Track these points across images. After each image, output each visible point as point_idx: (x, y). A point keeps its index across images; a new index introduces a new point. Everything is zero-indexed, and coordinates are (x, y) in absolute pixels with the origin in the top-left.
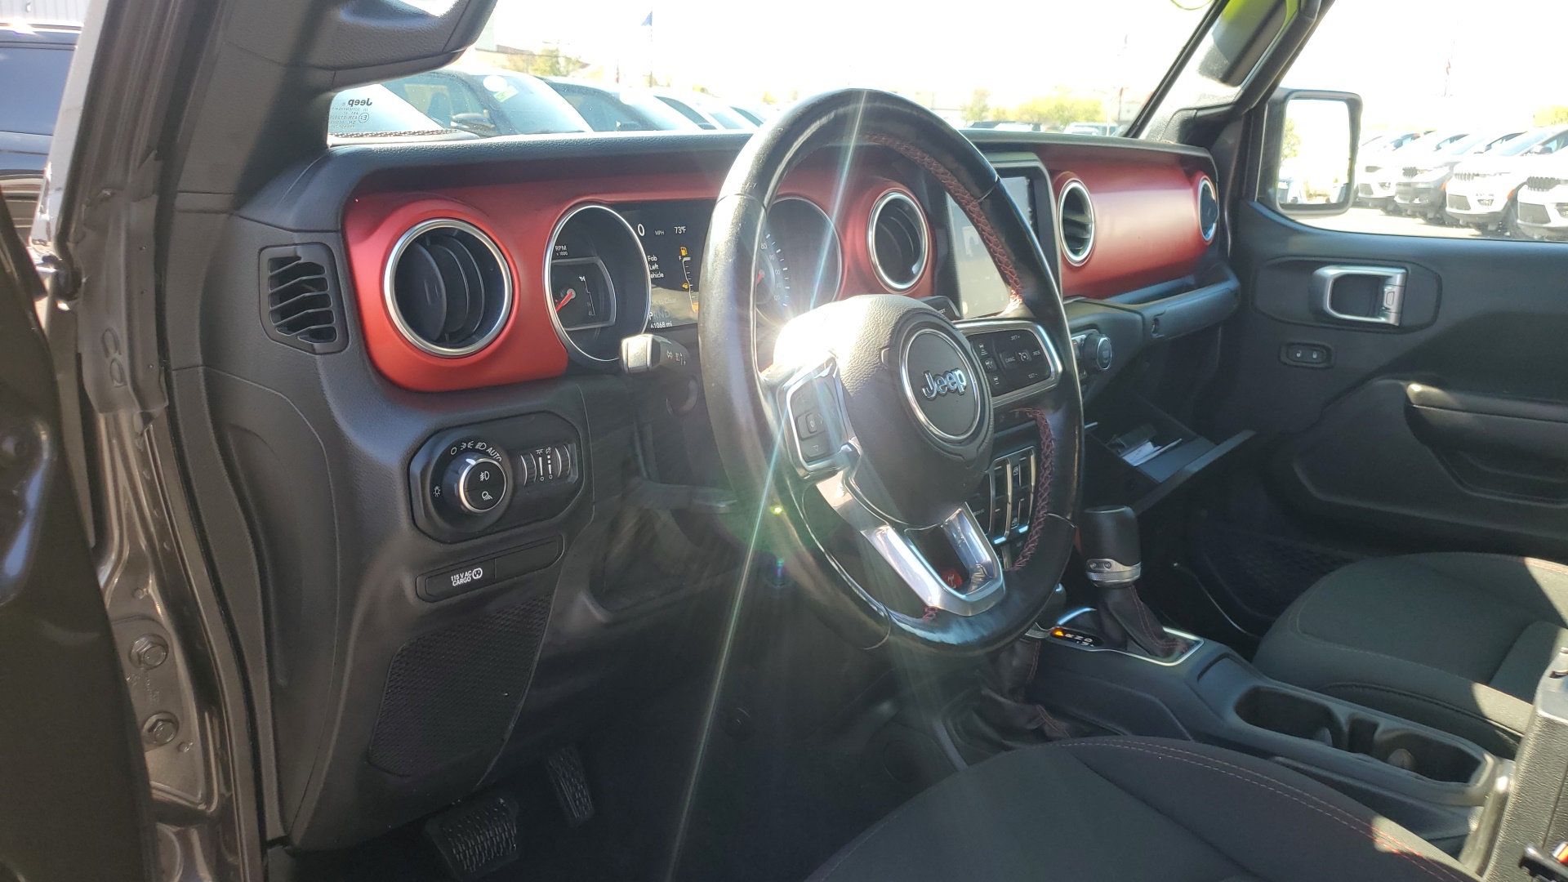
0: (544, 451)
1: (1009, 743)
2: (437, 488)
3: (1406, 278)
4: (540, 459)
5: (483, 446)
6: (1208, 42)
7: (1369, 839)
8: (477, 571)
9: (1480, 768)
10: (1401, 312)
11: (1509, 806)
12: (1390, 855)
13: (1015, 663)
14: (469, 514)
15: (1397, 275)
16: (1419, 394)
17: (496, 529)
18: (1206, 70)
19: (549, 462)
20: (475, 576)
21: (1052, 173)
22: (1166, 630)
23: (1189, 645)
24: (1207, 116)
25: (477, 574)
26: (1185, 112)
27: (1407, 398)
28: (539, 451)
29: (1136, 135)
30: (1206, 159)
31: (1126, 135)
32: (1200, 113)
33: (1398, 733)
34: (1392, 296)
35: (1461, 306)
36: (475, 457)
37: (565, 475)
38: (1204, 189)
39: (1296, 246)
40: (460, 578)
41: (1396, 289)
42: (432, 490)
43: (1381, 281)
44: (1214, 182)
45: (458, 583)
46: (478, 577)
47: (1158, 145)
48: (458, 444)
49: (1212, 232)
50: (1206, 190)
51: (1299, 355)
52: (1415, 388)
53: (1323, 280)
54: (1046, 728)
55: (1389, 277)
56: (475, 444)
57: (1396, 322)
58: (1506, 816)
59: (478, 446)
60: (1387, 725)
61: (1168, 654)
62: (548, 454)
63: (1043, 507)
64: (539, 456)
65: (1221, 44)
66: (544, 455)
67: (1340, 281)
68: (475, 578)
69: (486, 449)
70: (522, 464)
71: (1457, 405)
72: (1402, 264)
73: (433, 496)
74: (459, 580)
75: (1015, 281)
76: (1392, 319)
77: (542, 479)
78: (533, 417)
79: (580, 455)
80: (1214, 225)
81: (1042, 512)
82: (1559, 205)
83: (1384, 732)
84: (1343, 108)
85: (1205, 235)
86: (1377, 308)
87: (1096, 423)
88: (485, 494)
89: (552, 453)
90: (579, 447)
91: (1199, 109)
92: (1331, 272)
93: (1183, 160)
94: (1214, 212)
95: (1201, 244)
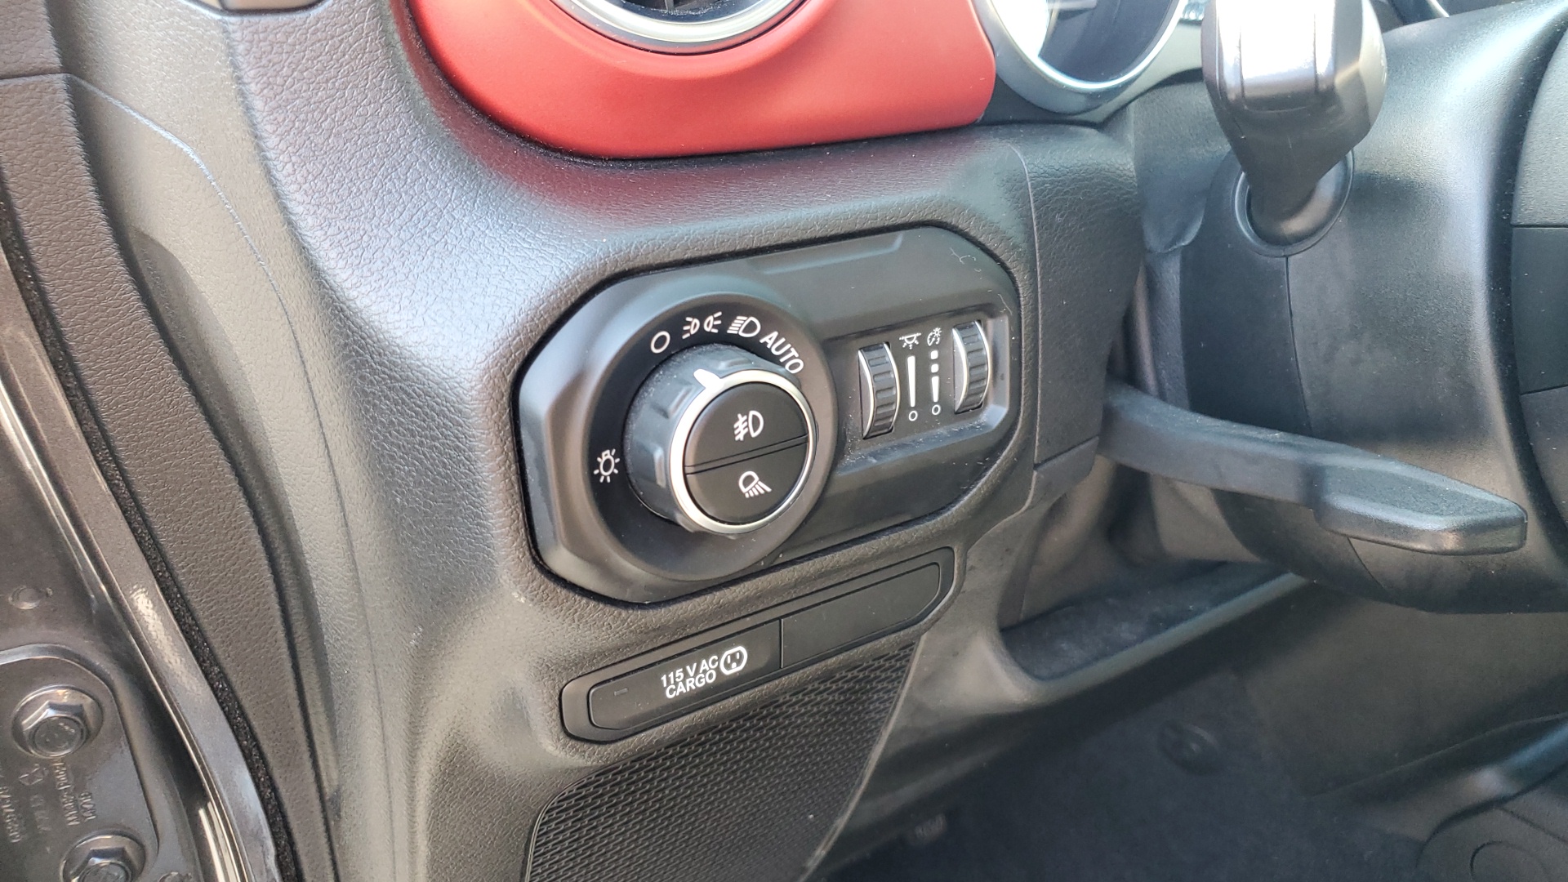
0: (922, 339)
2: (607, 455)
4: (911, 361)
5: (750, 327)
8: (733, 656)
14: (702, 535)
17: (782, 558)
19: (935, 368)
20: (728, 666)
25: (734, 660)
28: (909, 340)
36: (723, 365)
37: (974, 406)
40: (686, 675)
42: (592, 464)
45: (681, 689)
46: (736, 669)
48: (673, 321)
56: (727, 320)
59: (737, 327)
62: (934, 346)
64: (907, 352)
66: (921, 352)
68: (727, 672)
69: (763, 334)
70: (860, 377)
73: (593, 480)
74: (681, 682)
77: (913, 416)
78: (900, 238)
79: (1016, 348)
88: (748, 480)
89: (945, 344)
90: (1016, 330)
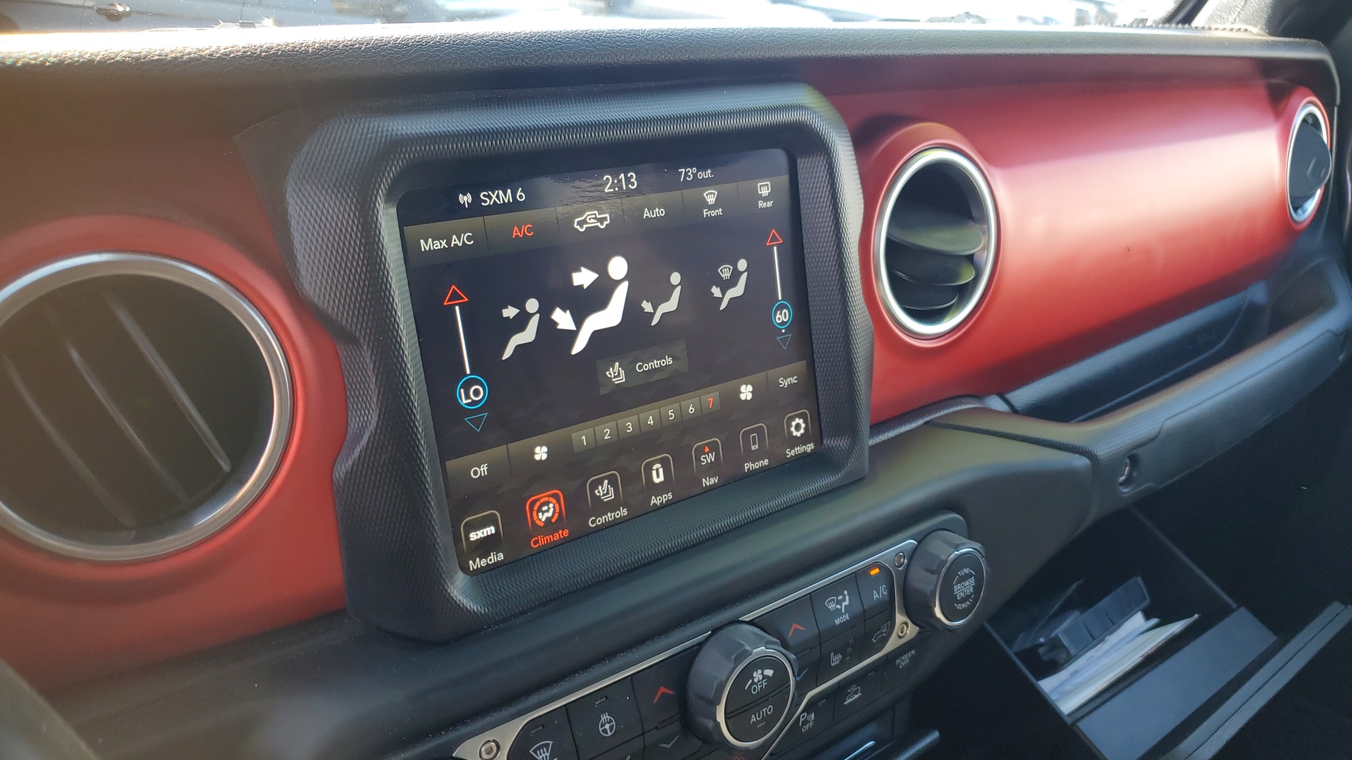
21: (863, 140)
29: (1188, 19)
30: (1319, 65)
31: (1169, 20)
38: (1304, 121)
44: (1328, 106)
47: (1220, 43)
49: (1311, 205)
50: (1311, 123)
80: (1319, 193)
85: (1296, 209)
87: (935, 735)
93: (1267, 67)
94: (1322, 164)
95: (1285, 227)
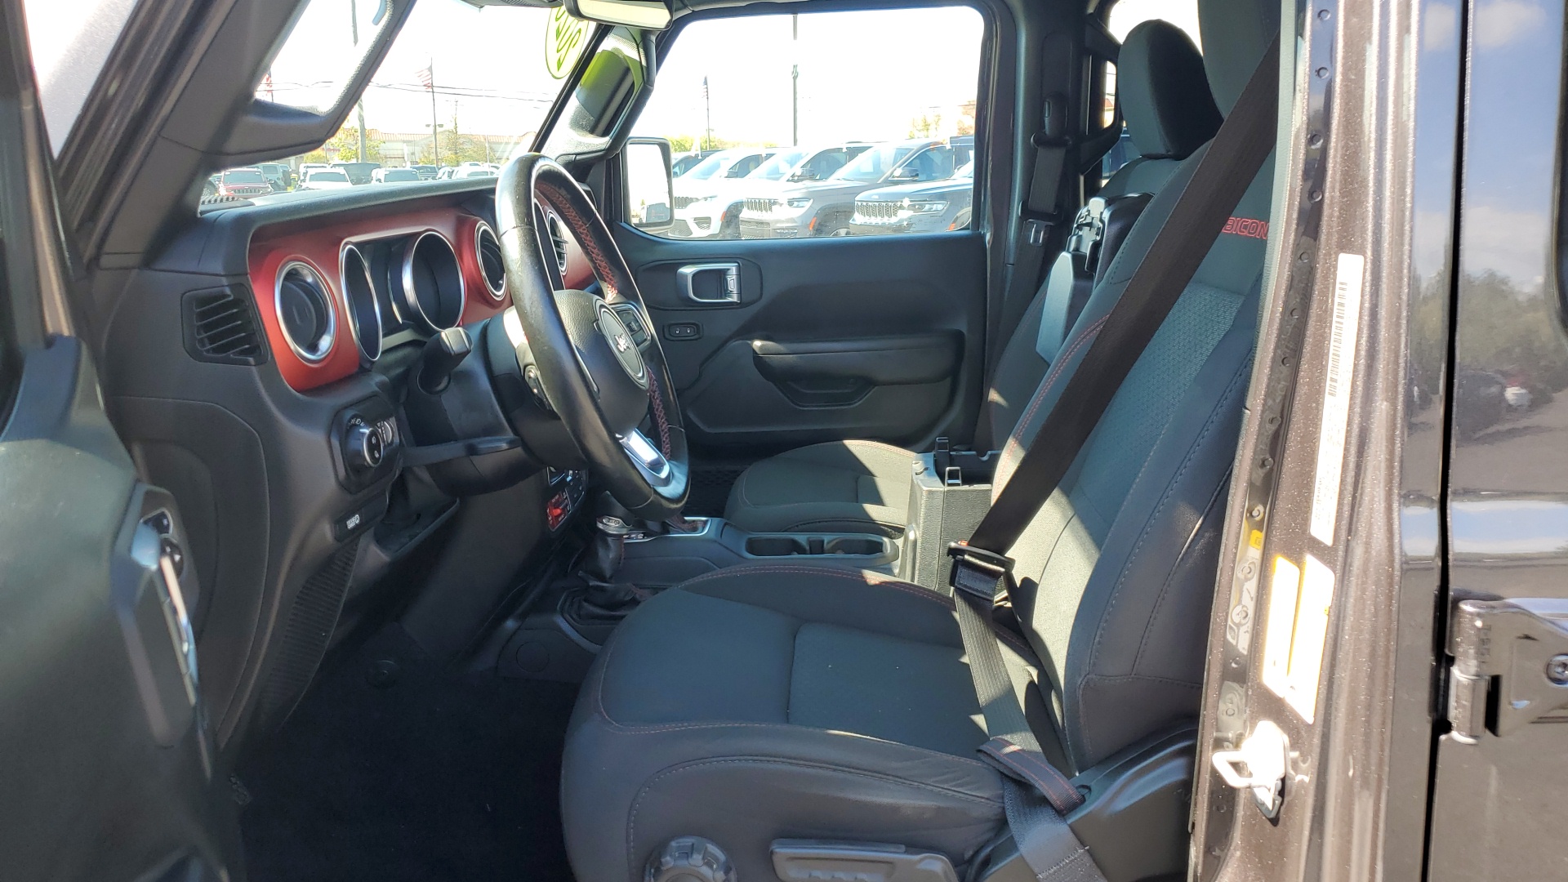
1: (618, 613)
3: (739, 269)
4: (380, 430)
6: (573, 104)
7: (863, 582)
8: (357, 518)
9: (884, 545)
10: (740, 293)
11: (919, 544)
12: (876, 585)
13: (611, 556)
15: (732, 269)
16: (761, 348)
18: (577, 124)
19: (384, 432)
22: (686, 518)
23: (705, 523)
24: (583, 159)
26: (565, 157)
27: (754, 350)
28: (379, 425)
32: (578, 157)
33: (835, 542)
34: (732, 282)
35: (776, 284)
39: (659, 255)
40: (350, 522)
41: (734, 277)
43: (722, 274)
45: (350, 526)
46: (357, 521)
48: (350, 421)
51: (678, 332)
52: (757, 344)
53: (685, 276)
54: (637, 596)
55: (728, 269)
57: (738, 299)
58: (918, 550)
59: (357, 421)
60: (827, 538)
61: (695, 530)
63: (663, 423)
64: (379, 428)
65: (585, 104)
66: (381, 427)
67: (696, 275)
69: (361, 424)
71: (786, 351)
72: (735, 260)
74: (350, 524)
75: (610, 279)
76: (734, 298)
78: (373, 399)
79: (398, 425)
81: (664, 426)
82: (695, 219)
83: (828, 543)
84: (657, 150)
86: (725, 292)
88: (376, 453)
90: (397, 420)
91: (577, 154)
92: (688, 270)
